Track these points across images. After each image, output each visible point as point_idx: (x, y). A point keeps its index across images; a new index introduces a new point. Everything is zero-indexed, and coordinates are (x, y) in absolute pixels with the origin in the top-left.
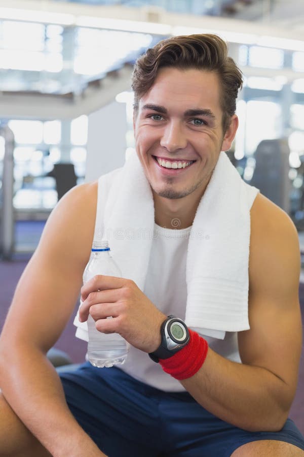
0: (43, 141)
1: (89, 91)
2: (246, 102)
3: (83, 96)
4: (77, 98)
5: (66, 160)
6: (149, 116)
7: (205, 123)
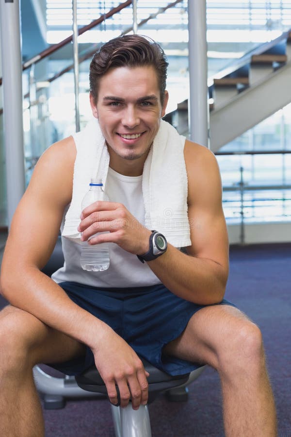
6: (109, 104)
7: (151, 104)
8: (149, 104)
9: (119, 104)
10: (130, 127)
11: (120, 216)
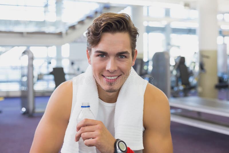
0: (48, 56)
1: (70, 31)
2: (148, 34)
3: (67, 34)
4: (64, 35)
5: (59, 66)
6: (98, 56)
7: (126, 57)
8: (124, 57)
9: (105, 56)
10: (111, 72)
11: (98, 128)
